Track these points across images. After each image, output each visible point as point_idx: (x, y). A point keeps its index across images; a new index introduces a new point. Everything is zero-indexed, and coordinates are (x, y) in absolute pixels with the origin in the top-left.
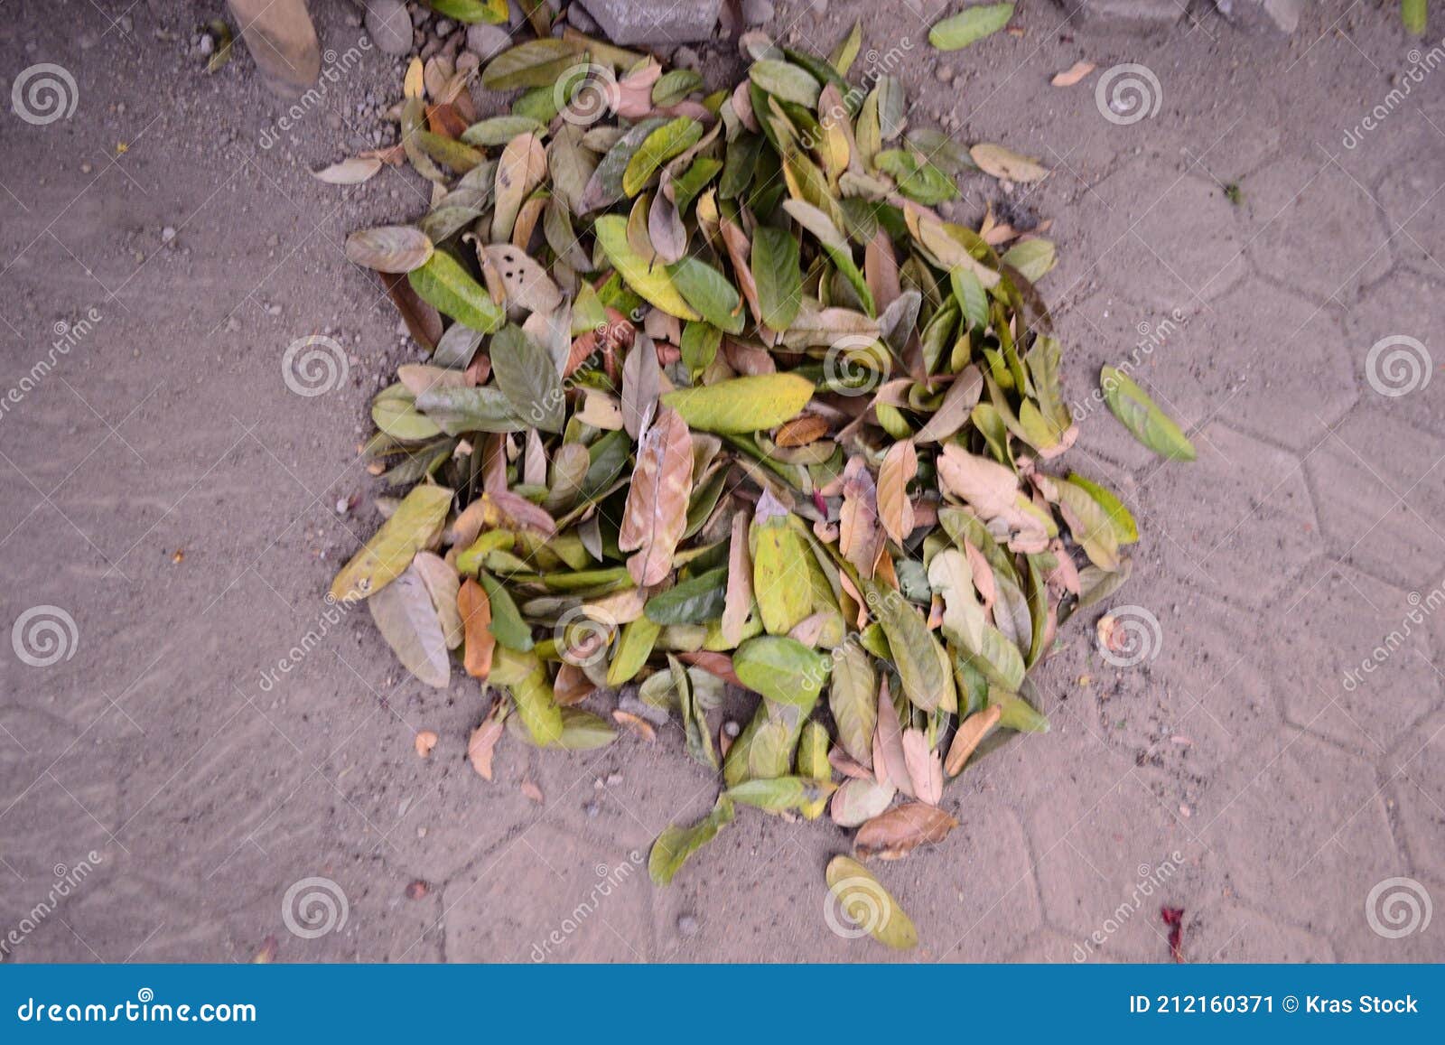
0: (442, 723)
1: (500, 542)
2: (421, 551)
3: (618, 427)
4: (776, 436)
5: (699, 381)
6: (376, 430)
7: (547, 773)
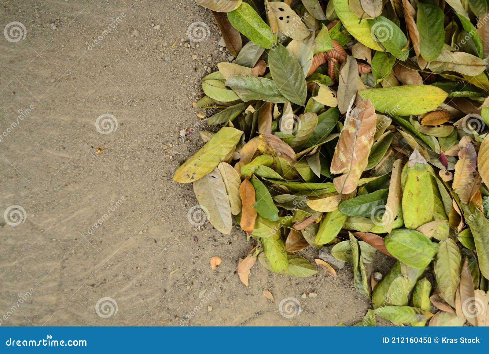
0: (225, 252)
1: (265, 162)
2: (222, 161)
3: (334, 106)
4: (421, 119)
5: (380, 86)
6: (204, 95)
7: (277, 286)
